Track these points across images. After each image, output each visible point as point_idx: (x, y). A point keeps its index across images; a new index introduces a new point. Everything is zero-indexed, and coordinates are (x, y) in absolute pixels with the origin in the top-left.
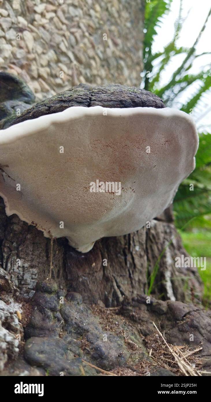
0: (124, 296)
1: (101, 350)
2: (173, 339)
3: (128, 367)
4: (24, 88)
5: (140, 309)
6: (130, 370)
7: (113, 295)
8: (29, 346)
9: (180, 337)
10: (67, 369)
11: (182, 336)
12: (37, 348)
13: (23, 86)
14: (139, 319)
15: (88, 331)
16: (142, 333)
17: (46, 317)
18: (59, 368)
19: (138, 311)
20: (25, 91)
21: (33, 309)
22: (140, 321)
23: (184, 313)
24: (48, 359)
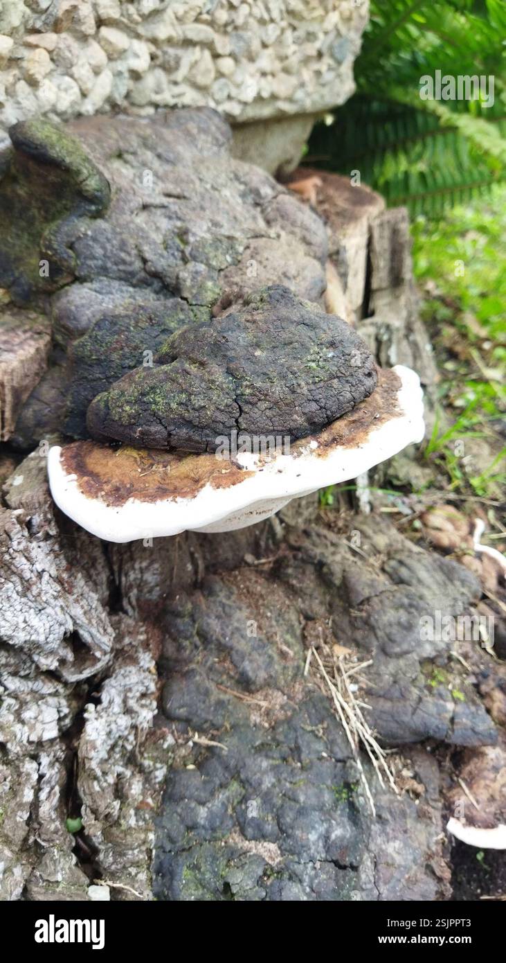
0: (283, 525)
1: (247, 676)
2: (340, 634)
3: (279, 689)
4: (84, 183)
5: (304, 573)
6: (280, 693)
7: (268, 532)
8: (168, 706)
9: (349, 634)
10: (211, 721)
11: (352, 633)
12: (176, 704)
13: (81, 178)
14: (301, 591)
15: (232, 649)
16: (302, 613)
17: (180, 648)
18: (202, 721)
19: (300, 576)
20: (87, 191)
21: (165, 636)
22: (302, 594)
23: (361, 598)
24: (190, 713)
